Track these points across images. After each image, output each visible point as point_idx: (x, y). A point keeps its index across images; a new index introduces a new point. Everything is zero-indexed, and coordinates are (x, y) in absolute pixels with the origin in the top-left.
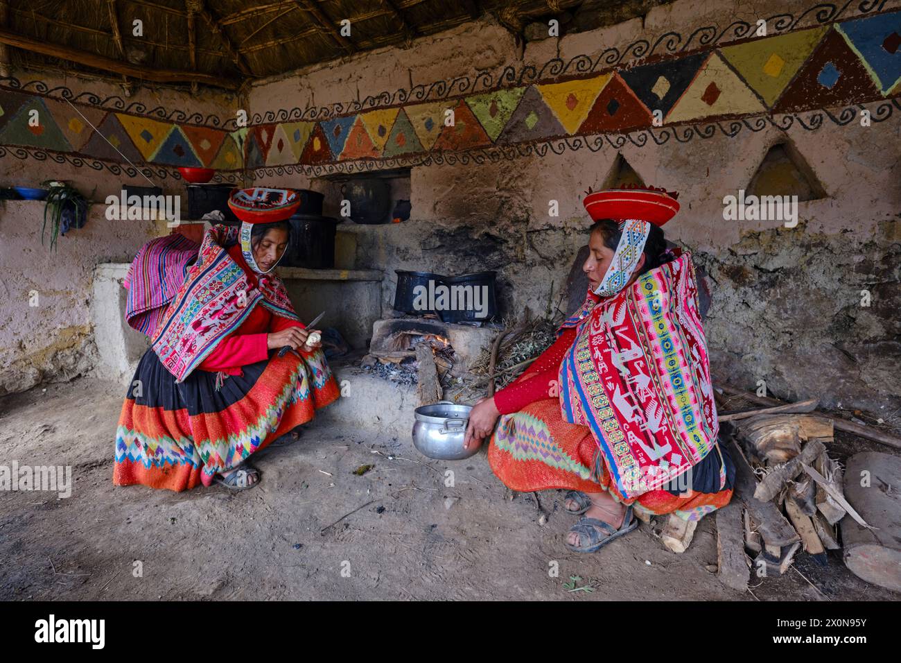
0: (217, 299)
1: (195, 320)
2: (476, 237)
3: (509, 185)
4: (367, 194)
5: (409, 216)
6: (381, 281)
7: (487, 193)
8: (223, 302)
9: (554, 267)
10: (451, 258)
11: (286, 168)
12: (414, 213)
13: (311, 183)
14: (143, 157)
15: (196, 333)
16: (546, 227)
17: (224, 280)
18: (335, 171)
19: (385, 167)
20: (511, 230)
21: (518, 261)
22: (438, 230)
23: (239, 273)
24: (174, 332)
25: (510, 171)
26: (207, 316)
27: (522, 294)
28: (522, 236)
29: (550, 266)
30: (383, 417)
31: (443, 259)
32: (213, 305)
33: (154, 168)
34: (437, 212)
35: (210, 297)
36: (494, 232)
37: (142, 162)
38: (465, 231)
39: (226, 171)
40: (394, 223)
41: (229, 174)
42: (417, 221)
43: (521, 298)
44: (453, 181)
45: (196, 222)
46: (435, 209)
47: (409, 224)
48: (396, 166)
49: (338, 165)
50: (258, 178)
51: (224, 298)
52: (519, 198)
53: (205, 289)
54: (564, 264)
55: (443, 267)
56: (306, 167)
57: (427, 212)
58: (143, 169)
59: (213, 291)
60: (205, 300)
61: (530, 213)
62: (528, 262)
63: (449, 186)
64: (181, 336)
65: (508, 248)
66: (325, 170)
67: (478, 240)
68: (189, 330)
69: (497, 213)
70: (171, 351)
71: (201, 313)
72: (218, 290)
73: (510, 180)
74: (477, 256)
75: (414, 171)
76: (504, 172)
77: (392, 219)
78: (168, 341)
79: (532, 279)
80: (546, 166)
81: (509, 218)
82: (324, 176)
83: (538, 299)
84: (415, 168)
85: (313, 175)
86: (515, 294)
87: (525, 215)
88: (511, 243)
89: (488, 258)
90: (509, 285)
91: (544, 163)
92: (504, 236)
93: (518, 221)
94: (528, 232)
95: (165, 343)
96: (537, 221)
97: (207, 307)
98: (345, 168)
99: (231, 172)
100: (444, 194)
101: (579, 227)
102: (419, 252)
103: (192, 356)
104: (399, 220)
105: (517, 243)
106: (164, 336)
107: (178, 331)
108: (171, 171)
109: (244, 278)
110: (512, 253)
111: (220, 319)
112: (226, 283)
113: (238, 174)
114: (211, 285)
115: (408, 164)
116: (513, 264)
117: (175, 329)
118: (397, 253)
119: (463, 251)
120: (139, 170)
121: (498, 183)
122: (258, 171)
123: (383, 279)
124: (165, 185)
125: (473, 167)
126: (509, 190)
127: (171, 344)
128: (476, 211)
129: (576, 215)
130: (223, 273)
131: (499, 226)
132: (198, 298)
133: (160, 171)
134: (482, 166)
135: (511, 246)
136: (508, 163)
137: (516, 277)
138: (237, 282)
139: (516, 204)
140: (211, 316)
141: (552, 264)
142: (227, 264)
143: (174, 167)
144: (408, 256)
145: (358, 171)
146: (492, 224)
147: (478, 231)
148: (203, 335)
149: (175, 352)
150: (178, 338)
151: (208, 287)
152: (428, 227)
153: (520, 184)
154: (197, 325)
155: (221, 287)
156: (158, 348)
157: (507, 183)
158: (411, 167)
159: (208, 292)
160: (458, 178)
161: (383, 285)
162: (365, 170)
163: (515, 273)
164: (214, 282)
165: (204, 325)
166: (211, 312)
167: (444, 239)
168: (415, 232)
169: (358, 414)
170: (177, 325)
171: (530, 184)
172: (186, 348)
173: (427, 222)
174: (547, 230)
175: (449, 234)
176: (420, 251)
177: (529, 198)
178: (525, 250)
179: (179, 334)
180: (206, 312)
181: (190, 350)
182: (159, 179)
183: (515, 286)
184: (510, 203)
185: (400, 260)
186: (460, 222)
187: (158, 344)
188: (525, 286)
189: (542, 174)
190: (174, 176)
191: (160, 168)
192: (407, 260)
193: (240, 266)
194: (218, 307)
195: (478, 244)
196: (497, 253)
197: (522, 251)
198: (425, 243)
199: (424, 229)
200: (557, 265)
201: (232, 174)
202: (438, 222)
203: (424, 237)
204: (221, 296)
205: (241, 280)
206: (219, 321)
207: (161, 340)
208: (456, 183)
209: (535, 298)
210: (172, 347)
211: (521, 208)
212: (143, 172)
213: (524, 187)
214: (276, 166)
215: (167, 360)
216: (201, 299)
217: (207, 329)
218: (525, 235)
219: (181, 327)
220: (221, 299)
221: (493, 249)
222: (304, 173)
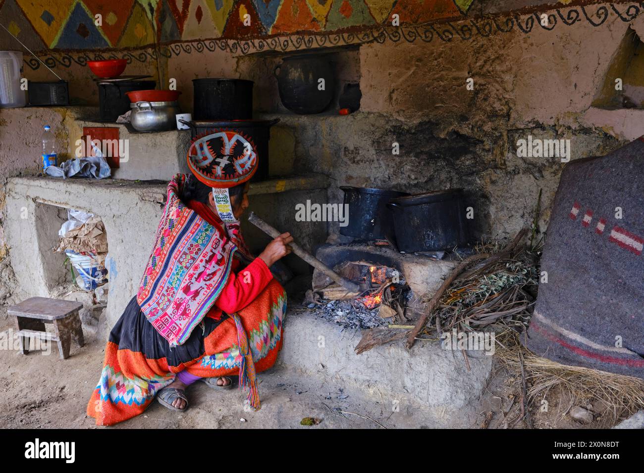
0: (198, 262)
1: (183, 285)
2: (442, 136)
3: (485, 69)
4: (307, 78)
5: (359, 105)
6: (326, 189)
7: (456, 79)
8: (204, 263)
9: (543, 176)
10: (411, 162)
11: (207, 43)
12: (365, 103)
13: (237, 62)
14: (45, 44)
15: (188, 298)
16: (531, 125)
17: (200, 242)
18: (266, 48)
19: (328, 45)
20: (487, 127)
21: (496, 167)
22: (394, 127)
23: (211, 231)
24: (164, 295)
25: (485, 51)
26: (193, 280)
27: (502, 210)
28: (502, 135)
29: (537, 175)
30: (328, 365)
31: (401, 163)
32: (196, 268)
33: (57, 56)
34: (394, 103)
35: (191, 261)
36: (465, 130)
37: (45, 50)
38: (428, 128)
39: (135, 49)
40: (341, 114)
41: (139, 52)
42: (369, 113)
43: (500, 214)
44: (413, 63)
45: (110, 125)
46: (391, 98)
47: (359, 117)
48: (342, 43)
49: (269, 41)
50: (173, 55)
51: (204, 259)
52: (497, 85)
53: (185, 254)
54: (555, 173)
55: (402, 173)
56: (231, 42)
57: (381, 102)
58: (45, 58)
59: (192, 255)
60: (188, 265)
61: (512, 105)
62: (509, 169)
63: (408, 69)
64: (172, 299)
65: (484, 150)
66: (254, 46)
67: (445, 139)
68: (180, 294)
69: (470, 105)
70: (161, 313)
71: (187, 277)
72: (197, 253)
73: (485, 62)
74: (444, 159)
75: (363, 50)
76: (477, 52)
77: (338, 107)
78: (158, 304)
79: (514, 190)
80: (532, 45)
81: (485, 111)
82: (253, 54)
83: (522, 216)
84: (364, 45)
85: (239, 52)
86: (492, 210)
87: (505, 109)
88: (488, 144)
89: (458, 162)
90: (485, 196)
91: (529, 41)
92: (478, 135)
93: (497, 116)
94: (509, 131)
95: (155, 305)
96: (520, 116)
97: (191, 271)
98: (278, 44)
99: (141, 48)
100: (401, 80)
101: (574, 126)
102: (372, 153)
103: (187, 320)
104: (346, 111)
105: (495, 143)
106: (153, 298)
107: (168, 295)
108: (75, 56)
109: (216, 235)
110: (489, 157)
111: (205, 280)
112: (203, 244)
113: (150, 50)
114: (189, 249)
115: (356, 41)
116: (490, 171)
117: (164, 292)
118: (345, 155)
119: (426, 153)
120: (42, 60)
121: (469, 65)
122: (173, 46)
123: (329, 185)
124: (70, 75)
125: (438, 46)
126: (484, 76)
127: (161, 306)
128: (443, 102)
129: (570, 109)
130: (197, 235)
131: (472, 122)
132: (181, 263)
133: (64, 58)
134: (449, 44)
135: (487, 147)
136: (482, 41)
137: (494, 188)
138: (212, 241)
139: (493, 94)
140: (196, 279)
141: (540, 171)
142: (199, 225)
143: (78, 51)
144: (358, 158)
145: (294, 49)
146: (463, 118)
147: (445, 128)
148: (194, 299)
149: (166, 314)
150: (169, 300)
151: (187, 252)
152: (382, 122)
153: (498, 68)
154: (186, 290)
155: (199, 250)
156: (146, 310)
157: (482, 67)
158: (359, 45)
159: (189, 257)
160: (419, 60)
161: (329, 191)
162: (303, 47)
163: (493, 182)
164: (192, 245)
165: (193, 289)
166: (196, 276)
167: (403, 138)
168: (366, 128)
169: (300, 360)
170: (166, 288)
171: (511, 69)
172: (180, 312)
173: (381, 115)
174: (533, 128)
175: (408, 131)
176: (374, 152)
177: (509, 87)
178: (506, 153)
179: (170, 297)
180: (191, 276)
181: (185, 313)
182: (63, 67)
183: (492, 200)
184: (486, 92)
185: (349, 162)
186: (423, 115)
187: (146, 306)
188: (506, 199)
189: (526, 56)
190: (79, 62)
191: (63, 55)
192: (358, 163)
193: (210, 224)
194: (201, 269)
195: (446, 144)
196: (469, 156)
197: (502, 154)
198: (378, 142)
199: (377, 124)
200: (546, 174)
201: (143, 51)
202: (395, 116)
203: (378, 135)
204: (201, 258)
205: (214, 237)
206: (204, 282)
207: (150, 302)
208: (417, 66)
209: (518, 215)
210: (163, 309)
211: (500, 100)
212: (47, 62)
213: (503, 72)
214: (195, 41)
215: (157, 321)
216: (184, 264)
217: (197, 293)
218: (505, 134)
219: (170, 291)
220: (201, 261)
221: (465, 151)
222: (228, 50)
